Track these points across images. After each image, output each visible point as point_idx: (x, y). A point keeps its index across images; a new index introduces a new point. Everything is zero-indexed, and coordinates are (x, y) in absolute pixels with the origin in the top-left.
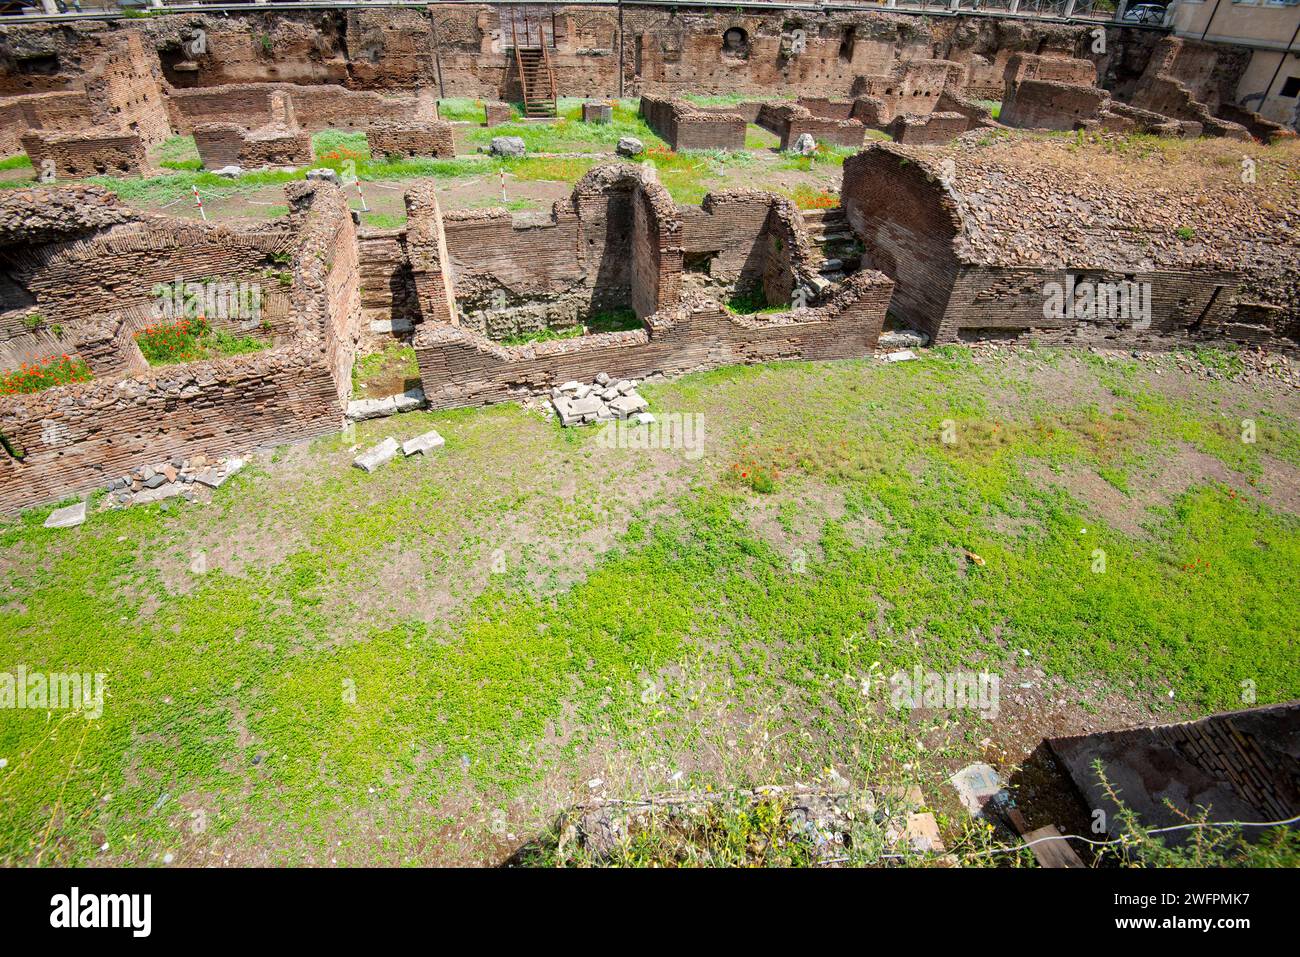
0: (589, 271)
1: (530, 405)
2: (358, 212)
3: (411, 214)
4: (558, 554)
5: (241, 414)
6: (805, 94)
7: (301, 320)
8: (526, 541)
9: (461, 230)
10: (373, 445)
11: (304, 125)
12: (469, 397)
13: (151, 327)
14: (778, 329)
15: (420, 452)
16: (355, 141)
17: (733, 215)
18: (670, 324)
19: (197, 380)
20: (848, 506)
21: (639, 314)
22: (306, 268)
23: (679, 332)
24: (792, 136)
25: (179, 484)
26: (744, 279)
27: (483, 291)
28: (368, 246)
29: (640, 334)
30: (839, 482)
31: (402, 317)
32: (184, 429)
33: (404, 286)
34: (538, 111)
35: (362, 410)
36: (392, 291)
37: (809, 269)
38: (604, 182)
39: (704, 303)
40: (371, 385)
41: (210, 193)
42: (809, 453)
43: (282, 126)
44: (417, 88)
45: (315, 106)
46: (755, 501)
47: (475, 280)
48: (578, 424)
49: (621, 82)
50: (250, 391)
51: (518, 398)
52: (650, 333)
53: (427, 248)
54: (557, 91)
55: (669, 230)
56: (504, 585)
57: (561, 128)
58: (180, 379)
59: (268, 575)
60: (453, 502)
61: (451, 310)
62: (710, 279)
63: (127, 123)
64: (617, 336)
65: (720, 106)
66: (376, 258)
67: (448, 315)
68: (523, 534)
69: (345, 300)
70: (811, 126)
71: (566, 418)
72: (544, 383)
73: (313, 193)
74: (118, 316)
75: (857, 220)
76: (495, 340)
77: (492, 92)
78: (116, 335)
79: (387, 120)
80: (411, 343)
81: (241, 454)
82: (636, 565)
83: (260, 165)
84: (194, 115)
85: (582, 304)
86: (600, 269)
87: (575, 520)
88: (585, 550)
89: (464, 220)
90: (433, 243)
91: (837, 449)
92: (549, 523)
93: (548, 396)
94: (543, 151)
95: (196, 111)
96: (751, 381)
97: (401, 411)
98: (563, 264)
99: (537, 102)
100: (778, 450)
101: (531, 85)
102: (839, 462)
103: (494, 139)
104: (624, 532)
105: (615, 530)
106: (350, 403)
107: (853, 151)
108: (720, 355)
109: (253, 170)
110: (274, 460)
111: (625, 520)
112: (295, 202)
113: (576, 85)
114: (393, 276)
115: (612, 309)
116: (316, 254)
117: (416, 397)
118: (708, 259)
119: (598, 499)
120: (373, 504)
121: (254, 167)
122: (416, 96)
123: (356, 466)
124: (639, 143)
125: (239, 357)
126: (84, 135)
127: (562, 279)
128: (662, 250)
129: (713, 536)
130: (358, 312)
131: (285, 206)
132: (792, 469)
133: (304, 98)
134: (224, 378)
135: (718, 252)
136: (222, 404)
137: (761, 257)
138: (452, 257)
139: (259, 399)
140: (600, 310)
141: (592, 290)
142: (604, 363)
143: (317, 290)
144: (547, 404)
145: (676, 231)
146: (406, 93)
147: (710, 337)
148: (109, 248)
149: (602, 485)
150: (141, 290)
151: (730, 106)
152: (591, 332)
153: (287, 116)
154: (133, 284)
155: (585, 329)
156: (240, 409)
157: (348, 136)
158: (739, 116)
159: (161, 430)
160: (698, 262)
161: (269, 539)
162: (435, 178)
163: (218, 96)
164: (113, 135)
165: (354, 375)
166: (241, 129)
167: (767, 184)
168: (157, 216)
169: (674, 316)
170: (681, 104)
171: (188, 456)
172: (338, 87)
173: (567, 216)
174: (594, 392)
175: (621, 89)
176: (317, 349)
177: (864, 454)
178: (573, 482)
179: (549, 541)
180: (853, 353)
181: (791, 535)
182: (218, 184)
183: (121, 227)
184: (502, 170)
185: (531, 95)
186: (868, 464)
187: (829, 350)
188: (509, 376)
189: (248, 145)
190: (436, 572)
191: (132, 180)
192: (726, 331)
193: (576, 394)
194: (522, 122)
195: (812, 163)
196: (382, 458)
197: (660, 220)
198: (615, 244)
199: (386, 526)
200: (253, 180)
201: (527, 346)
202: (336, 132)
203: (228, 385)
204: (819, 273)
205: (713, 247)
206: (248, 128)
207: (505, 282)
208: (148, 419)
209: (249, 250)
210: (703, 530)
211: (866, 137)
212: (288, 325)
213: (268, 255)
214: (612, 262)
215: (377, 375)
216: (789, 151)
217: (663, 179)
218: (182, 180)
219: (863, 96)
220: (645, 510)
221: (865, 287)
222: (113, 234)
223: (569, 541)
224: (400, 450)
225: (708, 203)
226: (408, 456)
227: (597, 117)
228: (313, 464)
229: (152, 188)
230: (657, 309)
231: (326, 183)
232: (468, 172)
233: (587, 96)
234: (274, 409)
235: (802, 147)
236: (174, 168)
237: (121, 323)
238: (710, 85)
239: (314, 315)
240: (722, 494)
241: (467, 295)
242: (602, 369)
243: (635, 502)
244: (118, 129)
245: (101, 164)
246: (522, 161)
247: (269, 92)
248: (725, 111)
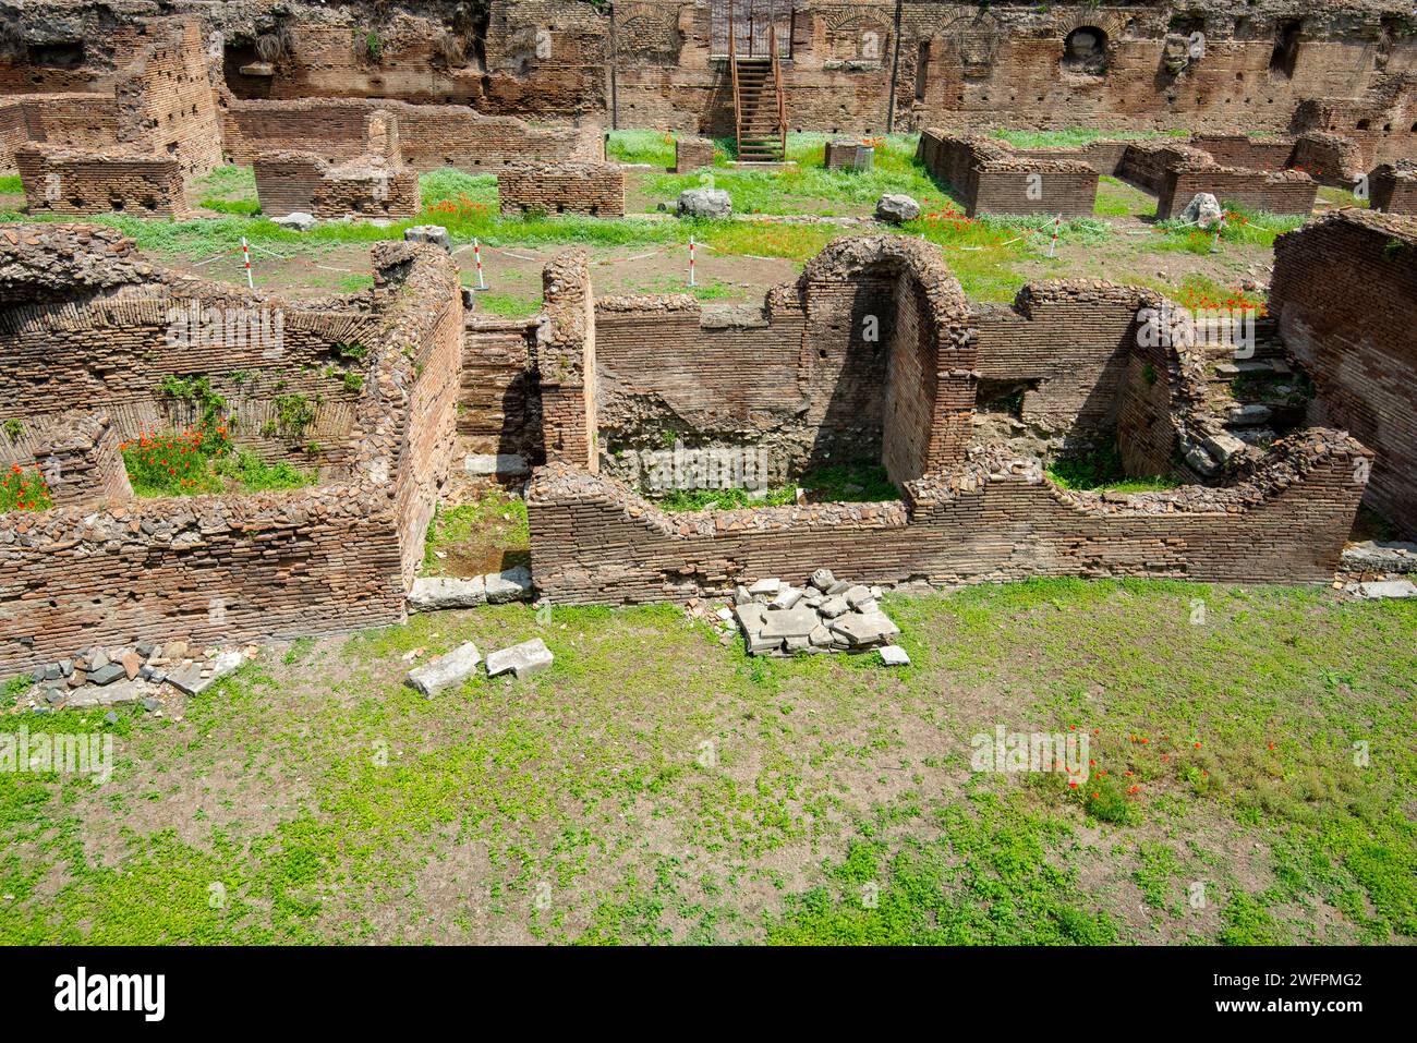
0: (815, 399)
1: (698, 612)
2: (472, 291)
3: (550, 298)
4: (719, 883)
5: (253, 580)
6: (1205, 129)
7: (366, 446)
8: (666, 851)
9: (621, 325)
10: (442, 652)
11: (410, 161)
12: (601, 589)
13: (147, 436)
14: (1143, 520)
15: (511, 672)
16: (478, 186)
17: (1068, 322)
18: (947, 497)
19: (200, 524)
20: (1281, 872)
21: (892, 476)
22: (387, 370)
23: (963, 512)
24: (1179, 196)
25: (141, 682)
26: (1083, 429)
27: (641, 420)
28: (480, 341)
29: (893, 510)
30: (1263, 821)
31: (514, 452)
32: (166, 597)
33: (523, 405)
34: (756, 151)
35: (432, 593)
36: (505, 411)
37: (1206, 419)
38: (853, 262)
39: (1010, 465)
40: (453, 554)
41: (267, 249)
42: (1200, 754)
43: (380, 160)
44: (579, 113)
45: (429, 134)
46: (1090, 834)
47: (632, 403)
48: (775, 653)
49: (891, 110)
50: (274, 547)
51: (679, 597)
52: (911, 508)
53: (566, 351)
54: (788, 122)
55: (955, 341)
56: (620, 928)
57: (790, 179)
58: (176, 520)
59: (245, 853)
60: (553, 764)
61: (590, 448)
62: (1021, 425)
63: (164, 142)
64: (853, 509)
65: (1053, 148)
66: (488, 359)
67: (585, 455)
68: (662, 837)
69: (434, 420)
70: (1214, 181)
71: (755, 640)
72: (724, 577)
73: (411, 259)
74: (104, 417)
75: (1300, 340)
76: (651, 498)
77: (689, 122)
78: (95, 445)
79: (530, 157)
80: (522, 493)
81: (242, 645)
82: (858, 927)
83: (340, 214)
84: (258, 137)
85: (799, 450)
86: (833, 398)
87: (754, 825)
88: (767, 885)
89: (626, 310)
90: (576, 344)
91: (1256, 753)
92: (708, 825)
93: (729, 600)
94: (758, 211)
95: (262, 131)
96: (1090, 607)
97: (492, 601)
98: (773, 386)
99: (755, 138)
100: (1138, 742)
101: (749, 113)
102: (1260, 781)
103: (686, 192)
104: (839, 860)
105: (823, 853)
106: (417, 580)
107: (1294, 223)
108: (1033, 556)
109: (329, 220)
110: (289, 661)
111: (843, 837)
112: (383, 271)
113: (820, 114)
114: (510, 388)
115: (847, 463)
116: (403, 349)
117: (518, 581)
118: (1020, 392)
119: (798, 791)
120: (425, 751)
121: (332, 216)
122: (577, 125)
123: (410, 684)
124: (913, 202)
125: (266, 494)
126: (104, 155)
127: (770, 410)
128: (940, 374)
129: (1006, 893)
130: (450, 439)
131: (368, 275)
132: (1166, 783)
133: (416, 122)
134: (239, 524)
135: (1038, 380)
136: (229, 564)
137: (1115, 393)
138: (602, 366)
139: (284, 561)
140: (829, 463)
141: (816, 431)
142: (828, 552)
143: (396, 403)
144: (726, 613)
145: (967, 345)
146: (561, 120)
147: (1018, 525)
148: (110, 318)
149: (806, 767)
150: (143, 381)
151: (1070, 148)
152: (810, 498)
153: (388, 146)
154: (134, 372)
155: (800, 492)
156: (254, 574)
157: (472, 179)
158: (1085, 164)
159: (132, 595)
160: (1002, 395)
161: (258, 789)
162: (590, 246)
163: (296, 113)
164: (143, 158)
165: (429, 538)
166: (322, 162)
167: (1131, 274)
168: (187, 277)
169: (954, 484)
170: (987, 145)
171: (162, 641)
172: (466, 109)
173: (788, 312)
174: (806, 601)
175: (890, 120)
176: (383, 492)
177: (1313, 772)
178: (757, 755)
179: (704, 856)
180: (1291, 575)
181: (1161, 914)
182: (278, 238)
183: (134, 289)
184: (692, 237)
185: (748, 129)
186: (1322, 792)
187: (1242, 566)
188: (668, 561)
189: (328, 184)
190: (511, 888)
191: (156, 222)
192: (1047, 516)
193: (776, 601)
194: (731, 167)
195: (1215, 242)
196: (452, 675)
197: (941, 325)
198: (861, 359)
199: (441, 792)
200: (327, 235)
201: (702, 514)
202: (455, 172)
203: (243, 536)
204: (1225, 426)
205: (1030, 371)
206: (331, 161)
207: (677, 408)
208: (117, 575)
209: (307, 336)
210: (987, 878)
211: (1318, 200)
212: (344, 451)
213: (334, 345)
214: (854, 387)
215: (463, 540)
216: (1173, 221)
217: (948, 261)
218: (228, 228)
219: (1313, 133)
220: (880, 822)
221: (1315, 458)
222: (119, 299)
223: (740, 863)
224: (482, 665)
225: (1025, 302)
226: (492, 677)
227: (847, 162)
228: (346, 674)
229: (184, 237)
230: (925, 469)
231: (432, 247)
232: (641, 238)
233: (835, 131)
234: (303, 579)
235: (1196, 215)
236: (219, 211)
237: (106, 427)
238: (1038, 115)
239: (386, 439)
240: (1027, 813)
241: (616, 425)
242: (823, 563)
243: (863, 807)
244: (151, 150)
245: (119, 196)
246: (725, 225)
247: (367, 112)
248: (1062, 155)
